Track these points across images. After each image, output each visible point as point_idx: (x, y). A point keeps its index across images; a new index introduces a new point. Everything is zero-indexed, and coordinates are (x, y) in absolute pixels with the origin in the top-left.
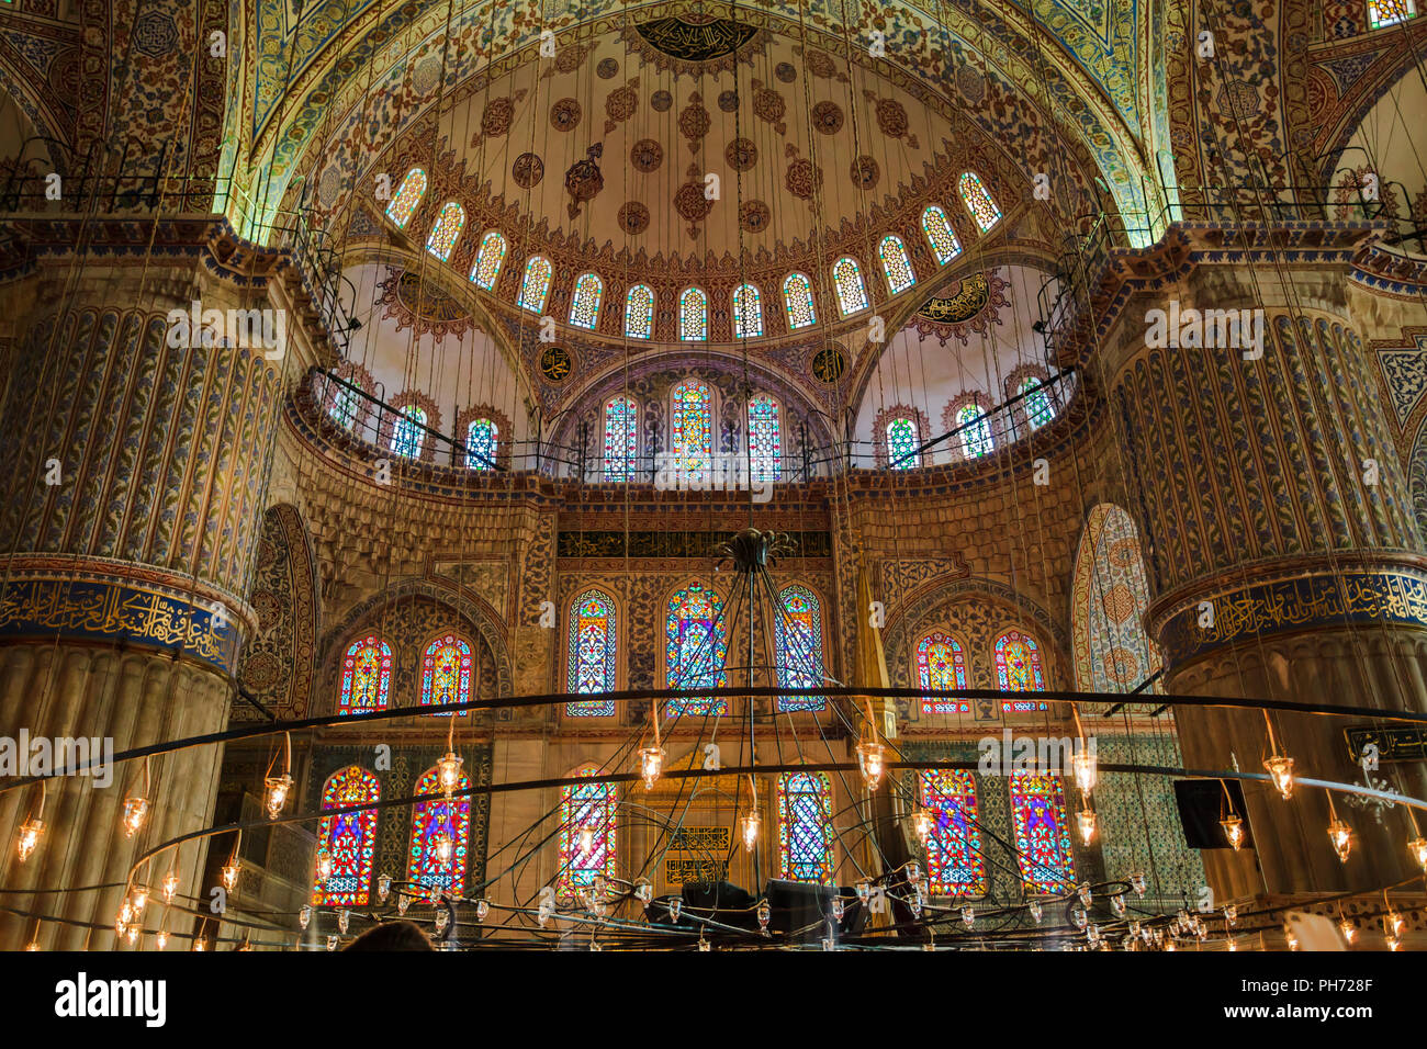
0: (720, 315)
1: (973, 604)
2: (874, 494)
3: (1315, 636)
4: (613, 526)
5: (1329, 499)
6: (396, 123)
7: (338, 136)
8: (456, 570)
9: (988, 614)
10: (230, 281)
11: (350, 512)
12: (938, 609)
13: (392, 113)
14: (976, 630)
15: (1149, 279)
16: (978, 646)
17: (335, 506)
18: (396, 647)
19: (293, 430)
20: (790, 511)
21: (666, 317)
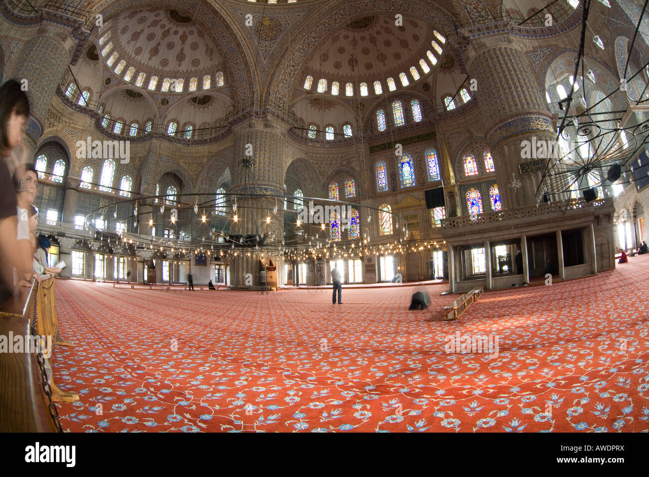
0: (398, 83)
1: (476, 144)
2: (444, 119)
3: (513, 138)
4: (382, 143)
5: (513, 97)
6: (295, 70)
7: (280, 79)
8: (348, 162)
9: (480, 146)
10: (261, 119)
11: (319, 155)
12: (466, 147)
13: (293, 69)
14: (478, 151)
15: (463, 46)
16: (479, 155)
17: (315, 155)
18: (338, 183)
19: (295, 141)
20: (426, 128)
21: (385, 87)
